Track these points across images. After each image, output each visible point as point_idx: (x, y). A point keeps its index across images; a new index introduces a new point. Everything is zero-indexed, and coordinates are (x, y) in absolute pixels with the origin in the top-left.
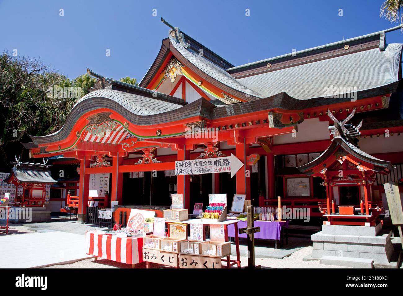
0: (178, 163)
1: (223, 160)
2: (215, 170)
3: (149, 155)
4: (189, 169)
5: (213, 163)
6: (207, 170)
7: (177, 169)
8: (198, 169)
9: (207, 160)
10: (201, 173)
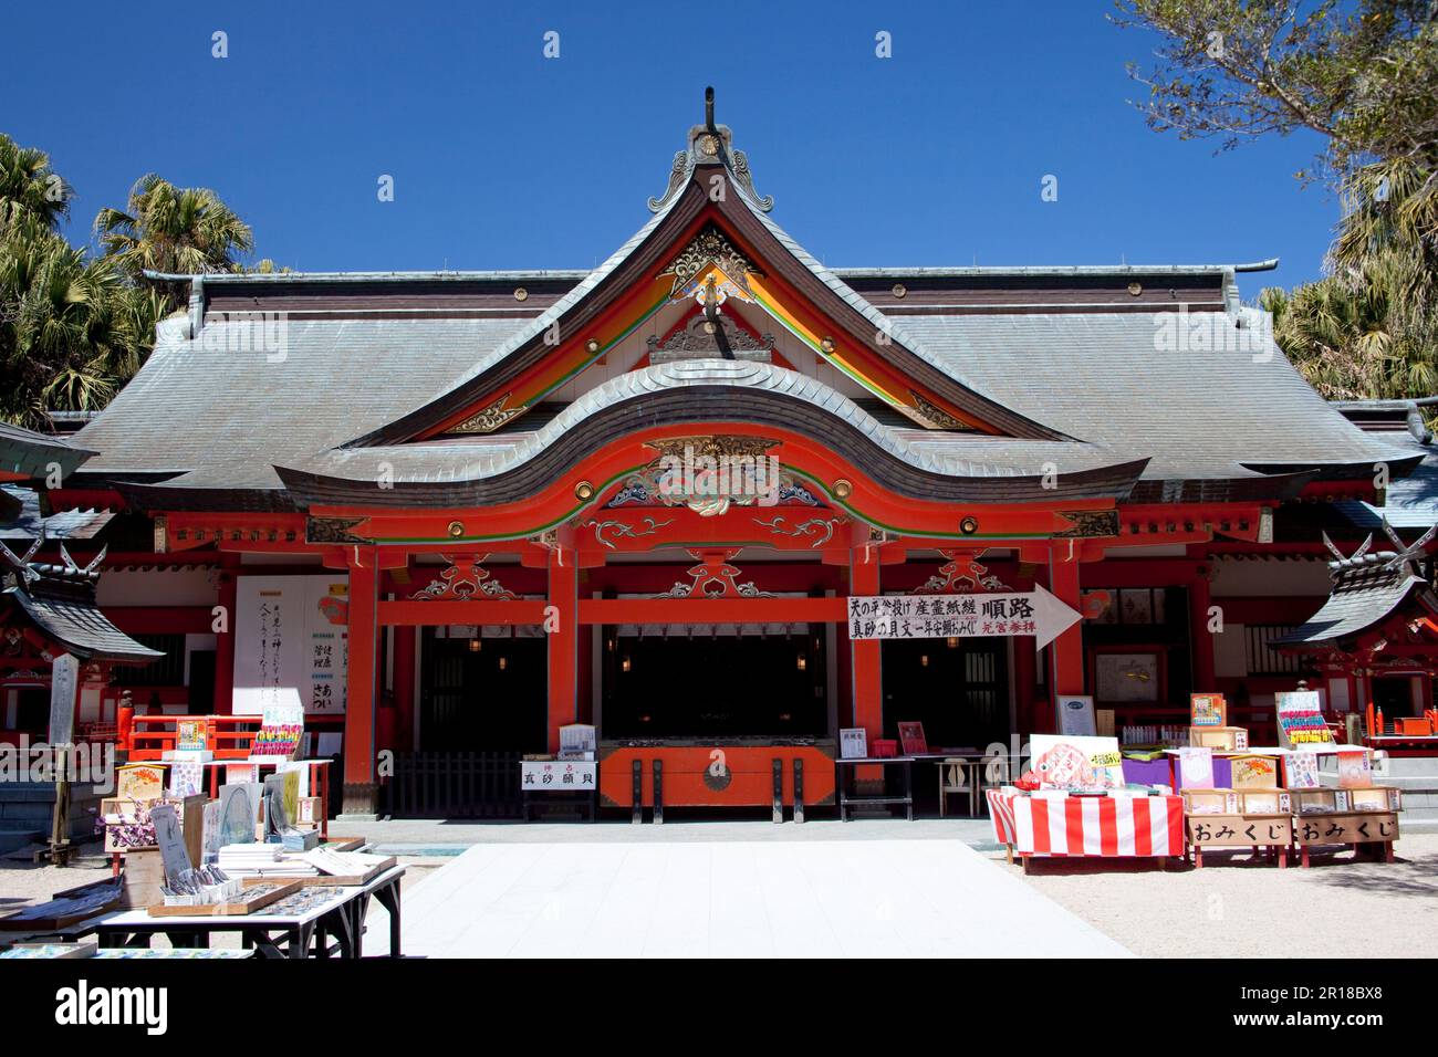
0: (861, 603)
1: (1012, 601)
2: (987, 627)
3: (720, 569)
4: (900, 624)
5: (979, 609)
6: (959, 626)
7: (857, 622)
8: (928, 623)
9: (960, 599)
10: (938, 634)
